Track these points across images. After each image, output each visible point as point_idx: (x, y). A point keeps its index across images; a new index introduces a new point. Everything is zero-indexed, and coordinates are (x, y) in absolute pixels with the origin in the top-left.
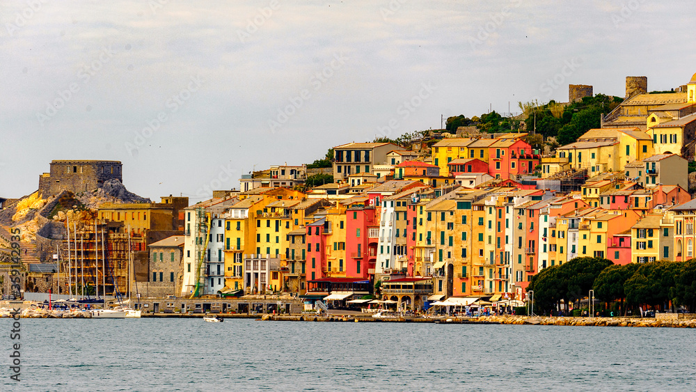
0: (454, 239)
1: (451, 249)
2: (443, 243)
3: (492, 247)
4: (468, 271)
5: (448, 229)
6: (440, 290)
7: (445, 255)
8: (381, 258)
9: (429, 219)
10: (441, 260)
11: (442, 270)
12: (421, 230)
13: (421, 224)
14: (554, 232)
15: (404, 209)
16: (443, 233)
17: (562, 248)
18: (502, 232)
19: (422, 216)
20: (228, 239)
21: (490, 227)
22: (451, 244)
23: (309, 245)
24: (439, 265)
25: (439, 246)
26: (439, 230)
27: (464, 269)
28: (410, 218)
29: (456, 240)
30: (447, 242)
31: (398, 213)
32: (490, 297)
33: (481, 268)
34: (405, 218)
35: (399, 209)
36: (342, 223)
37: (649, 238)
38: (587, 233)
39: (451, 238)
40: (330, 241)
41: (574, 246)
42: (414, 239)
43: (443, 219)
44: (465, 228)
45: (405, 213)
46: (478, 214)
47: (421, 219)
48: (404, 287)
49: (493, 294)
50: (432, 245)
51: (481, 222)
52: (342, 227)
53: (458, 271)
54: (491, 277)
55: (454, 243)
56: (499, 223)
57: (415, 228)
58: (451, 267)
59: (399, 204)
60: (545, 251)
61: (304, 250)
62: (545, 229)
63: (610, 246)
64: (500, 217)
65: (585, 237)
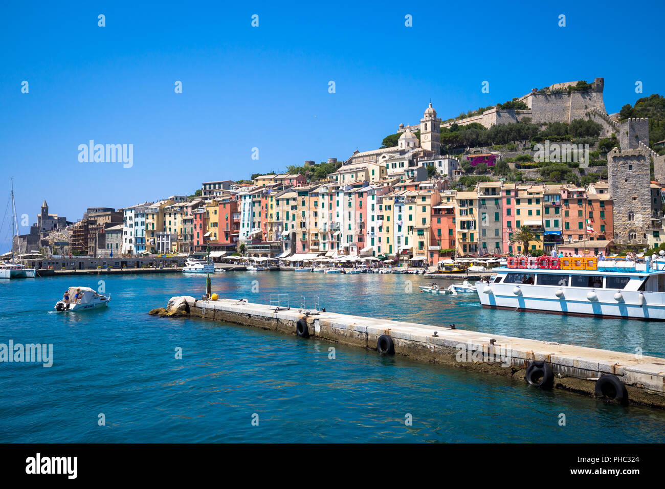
0: (296, 216)
1: (294, 223)
2: (288, 219)
3: (326, 220)
4: (307, 237)
5: (292, 209)
6: (287, 249)
7: (289, 226)
8: (242, 231)
9: (278, 204)
10: (286, 230)
11: (288, 236)
12: (273, 211)
13: (272, 208)
14: (381, 206)
15: (257, 199)
16: (288, 213)
17: (388, 217)
18: (333, 209)
19: (272, 203)
20: (147, 224)
21: (323, 207)
22: (294, 219)
23: (195, 225)
24: (286, 233)
25: (285, 221)
26: (285, 211)
27: (304, 235)
28: (263, 204)
29: (297, 217)
30: (291, 218)
31: (254, 202)
32: (325, 254)
33: (317, 235)
34: (260, 205)
35: (254, 199)
36: (216, 211)
37: (469, 207)
38: (412, 205)
39: (294, 216)
40: (208, 222)
41: (400, 216)
42: (266, 217)
43: (288, 203)
44: (304, 209)
45: (260, 202)
46: (313, 199)
47: (272, 205)
48: (263, 248)
49: (327, 252)
50: (280, 221)
51: (316, 204)
52: (216, 213)
53: (299, 237)
54: (325, 240)
55: (296, 218)
56: (331, 204)
57: (267, 211)
58: (294, 235)
59: (255, 197)
60: (373, 220)
61: (192, 228)
62: (373, 205)
63: (433, 214)
64: (331, 199)
65: (411, 208)
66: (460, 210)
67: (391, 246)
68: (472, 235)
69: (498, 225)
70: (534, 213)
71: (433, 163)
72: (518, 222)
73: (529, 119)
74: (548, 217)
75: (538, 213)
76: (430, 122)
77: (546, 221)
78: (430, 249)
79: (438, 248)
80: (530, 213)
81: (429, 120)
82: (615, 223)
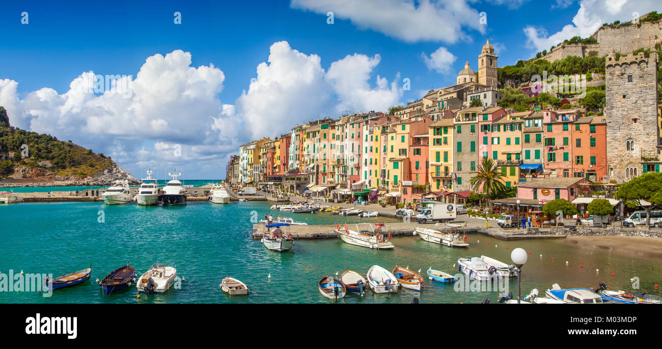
0: (320, 148)
1: (318, 155)
2: (314, 152)
3: (339, 153)
4: (326, 169)
5: (317, 142)
6: (313, 181)
7: (316, 159)
8: (290, 163)
9: (309, 137)
10: (313, 162)
11: (314, 168)
12: (305, 145)
13: (305, 141)
14: (372, 137)
15: (298, 133)
16: (314, 146)
17: (377, 149)
18: (344, 141)
19: (305, 136)
20: (249, 159)
21: (338, 139)
23: (268, 158)
24: (312, 165)
25: (313, 154)
26: (313, 144)
27: (324, 167)
28: (301, 138)
31: (297, 135)
33: (334, 167)
34: (299, 139)
36: (279, 146)
37: (444, 135)
38: (394, 135)
39: (318, 149)
40: (275, 156)
41: (385, 147)
42: (302, 150)
43: (315, 136)
44: (325, 141)
45: (299, 135)
46: (332, 132)
47: (305, 138)
48: (291, 179)
50: (310, 153)
51: (333, 137)
52: (279, 148)
53: (321, 169)
54: (338, 173)
55: (319, 151)
56: (342, 136)
57: (302, 144)
58: (318, 166)
59: (297, 131)
60: (366, 152)
61: (266, 161)
62: (367, 136)
63: (411, 144)
64: (343, 132)
65: (392, 138)
66: (434, 139)
67: (378, 179)
68: (447, 169)
69: (474, 158)
70: (513, 141)
71: (479, 96)
72: (495, 153)
73: (595, 53)
74: (528, 147)
75: (517, 142)
76: (485, 57)
77: (526, 151)
78: (403, 184)
79: (410, 183)
80: (508, 142)
81: (485, 56)
82: (609, 155)
